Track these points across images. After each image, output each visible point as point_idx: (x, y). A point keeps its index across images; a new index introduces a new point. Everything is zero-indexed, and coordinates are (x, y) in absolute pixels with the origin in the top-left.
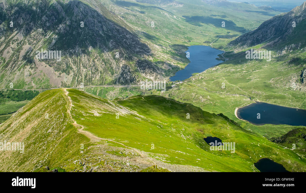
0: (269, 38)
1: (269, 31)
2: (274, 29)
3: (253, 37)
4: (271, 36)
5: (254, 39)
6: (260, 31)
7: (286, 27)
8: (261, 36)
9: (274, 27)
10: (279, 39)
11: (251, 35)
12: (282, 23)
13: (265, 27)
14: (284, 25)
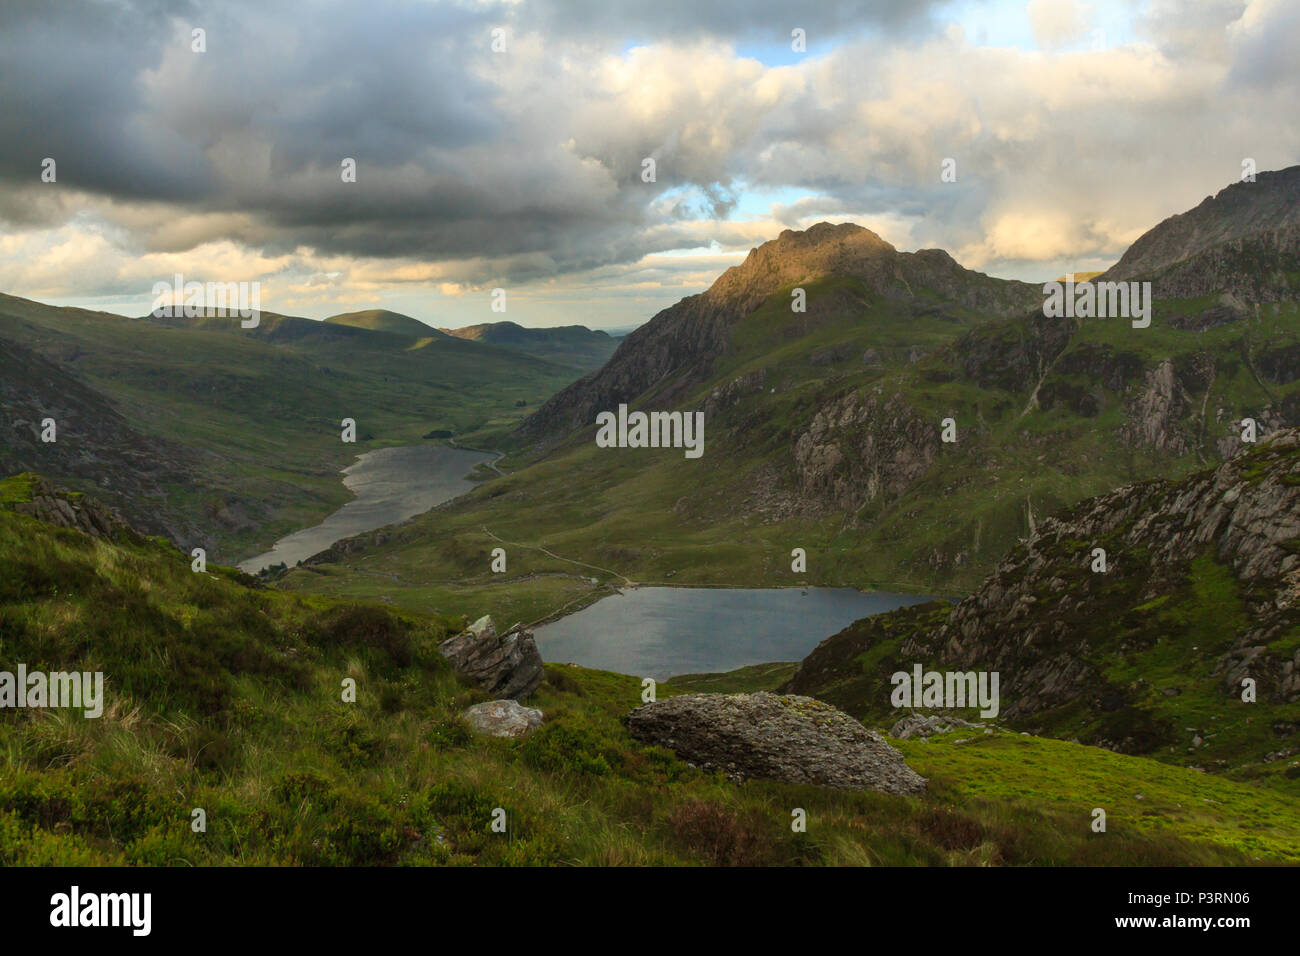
0: (653, 383)
1: (651, 360)
2: (666, 350)
3: (600, 387)
4: (661, 375)
5: (603, 395)
6: (620, 365)
7: (707, 338)
8: (627, 378)
9: (667, 343)
10: (690, 376)
11: (590, 384)
12: (689, 326)
13: (636, 348)
14: (698, 333)
